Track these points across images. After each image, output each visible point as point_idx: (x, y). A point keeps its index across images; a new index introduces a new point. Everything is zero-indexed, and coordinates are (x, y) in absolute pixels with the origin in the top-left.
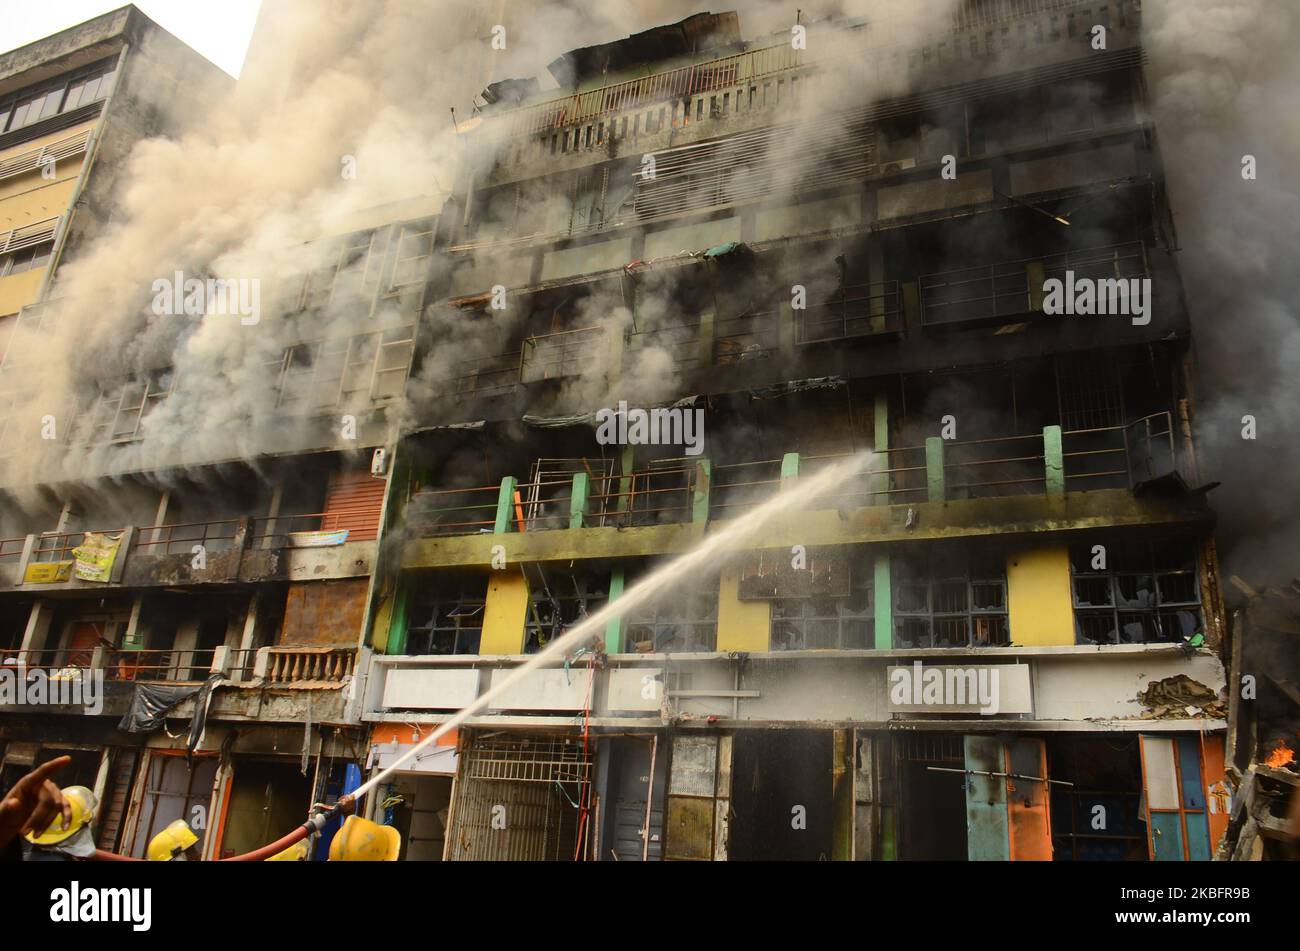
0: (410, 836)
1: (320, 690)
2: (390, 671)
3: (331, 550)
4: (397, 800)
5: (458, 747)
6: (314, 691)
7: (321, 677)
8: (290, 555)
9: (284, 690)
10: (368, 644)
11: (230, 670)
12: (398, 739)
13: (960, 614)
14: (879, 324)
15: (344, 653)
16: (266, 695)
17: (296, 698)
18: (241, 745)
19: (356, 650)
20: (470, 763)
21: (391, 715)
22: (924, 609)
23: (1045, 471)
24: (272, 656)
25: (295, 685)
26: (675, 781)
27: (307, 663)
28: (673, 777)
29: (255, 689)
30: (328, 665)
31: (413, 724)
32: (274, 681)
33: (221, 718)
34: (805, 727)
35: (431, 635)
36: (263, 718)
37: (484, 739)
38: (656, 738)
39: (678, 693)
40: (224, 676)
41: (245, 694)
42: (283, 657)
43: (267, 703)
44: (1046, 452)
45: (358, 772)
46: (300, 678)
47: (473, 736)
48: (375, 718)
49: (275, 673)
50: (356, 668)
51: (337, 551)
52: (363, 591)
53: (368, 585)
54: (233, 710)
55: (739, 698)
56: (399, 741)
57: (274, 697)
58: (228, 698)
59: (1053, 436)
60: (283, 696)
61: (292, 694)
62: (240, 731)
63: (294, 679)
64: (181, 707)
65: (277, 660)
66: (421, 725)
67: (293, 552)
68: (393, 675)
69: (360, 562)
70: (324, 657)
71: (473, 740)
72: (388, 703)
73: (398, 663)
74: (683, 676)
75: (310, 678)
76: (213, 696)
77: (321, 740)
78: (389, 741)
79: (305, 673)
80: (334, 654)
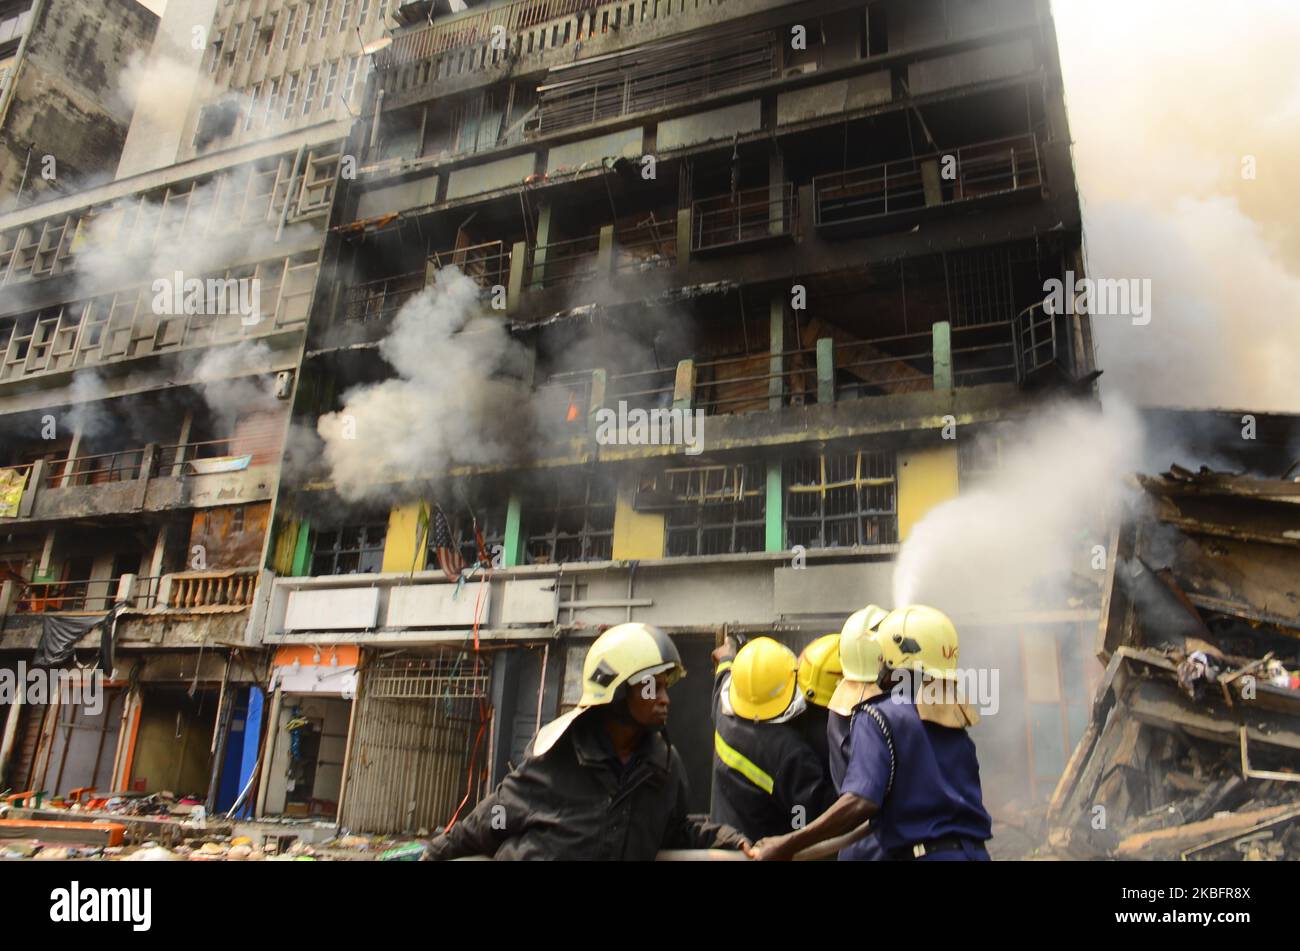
0: (318, 761)
1: (221, 614)
2: (292, 594)
3: (233, 475)
4: (301, 722)
5: (358, 666)
6: (215, 615)
7: (224, 601)
8: (195, 482)
9: (186, 615)
10: (269, 566)
11: (136, 597)
12: (300, 661)
13: (850, 515)
14: (777, 228)
15: (246, 576)
16: (169, 622)
17: (198, 623)
18: (149, 673)
19: (257, 572)
20: (372, 683)
21: (292, 635)
22: (815, 513)
23: (932, 368)
24: (176, 582)
25: (197, 610)
26: (568, 691)
27: (210, 587)
28: (566, 687)
29: (158, 615)
30: (230, 589)
31: (314, 645)
32: (178, 606)
33: (127, 645)
34: (693, 631)
35: (336, 558)
36: (167, 644)
37: (385, 658)
38: (547, 648)
39: (572, 603)
40: (130, 604)
41: (150, 621)
42: (186, 582)
43: (170, 629)
44: (934, 349)
45: (261, 695)
46: (202, 603)
47: (375, 654)
48: (276, 640)
49: (178, 599)
50: (257, 590)
51: (240, 476)
52: (266, 514)
53: (269, 508)
54: (137, 638)
55: (632, 607)
56: (301, 662)
57: (178, 622)
58: (133, 626)
59: (941, 332)
60: (185, 622)
61: (195, 619)
62: (148, 659)
63: (197, 604)
64: (87, 637)
65: (181, 586)
66: (322, 646)
67: (198, 479)
68: (296, 597)
69: (262, 486)
70: (225, 581)
71: (373, 659)
72: (290, 625)
73: (300, 585)
74: (579, 587)
75: (212, 602)
76: (117, 624)
77: (225, 665)
78: (290, 662)
79: (208, 597)
80: (236, 578)
